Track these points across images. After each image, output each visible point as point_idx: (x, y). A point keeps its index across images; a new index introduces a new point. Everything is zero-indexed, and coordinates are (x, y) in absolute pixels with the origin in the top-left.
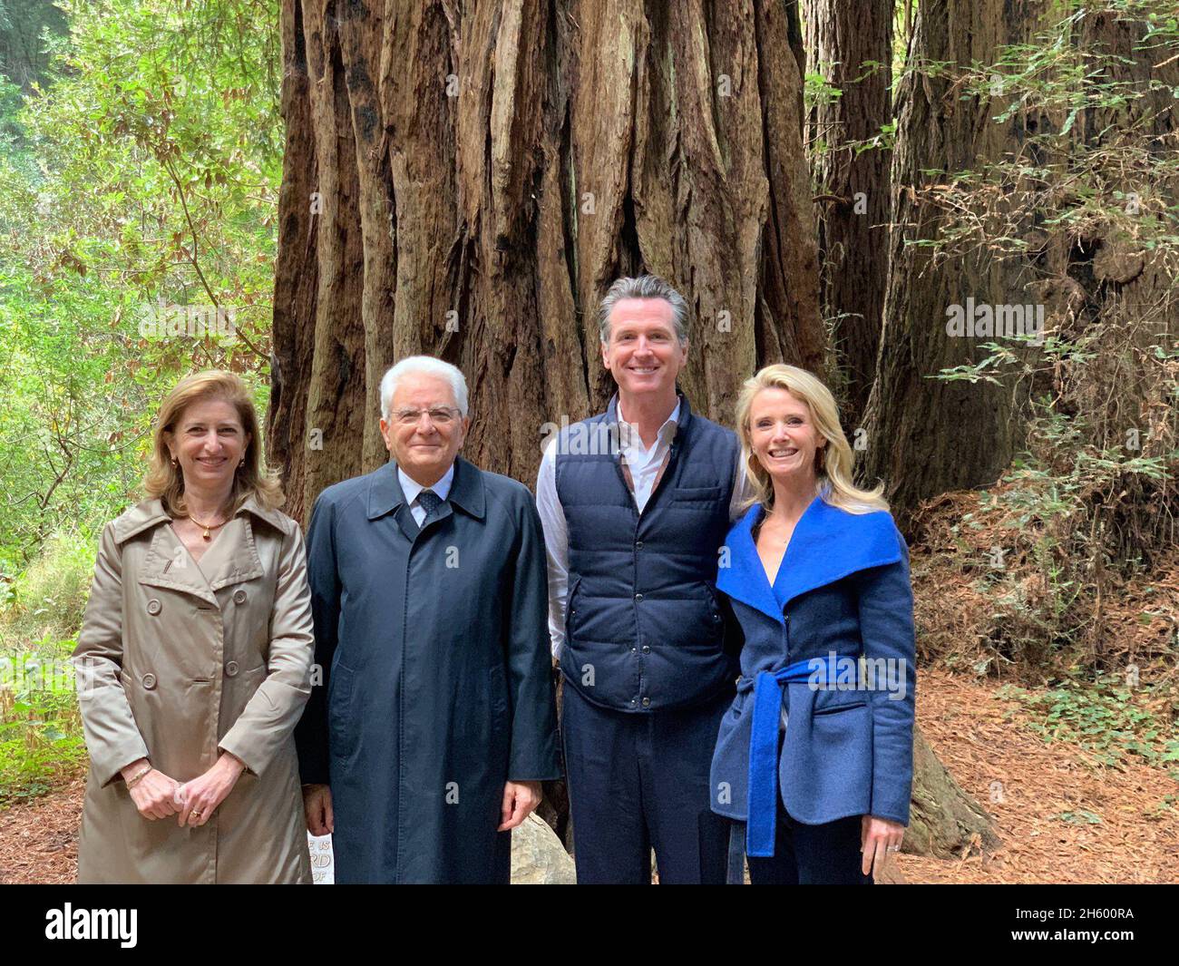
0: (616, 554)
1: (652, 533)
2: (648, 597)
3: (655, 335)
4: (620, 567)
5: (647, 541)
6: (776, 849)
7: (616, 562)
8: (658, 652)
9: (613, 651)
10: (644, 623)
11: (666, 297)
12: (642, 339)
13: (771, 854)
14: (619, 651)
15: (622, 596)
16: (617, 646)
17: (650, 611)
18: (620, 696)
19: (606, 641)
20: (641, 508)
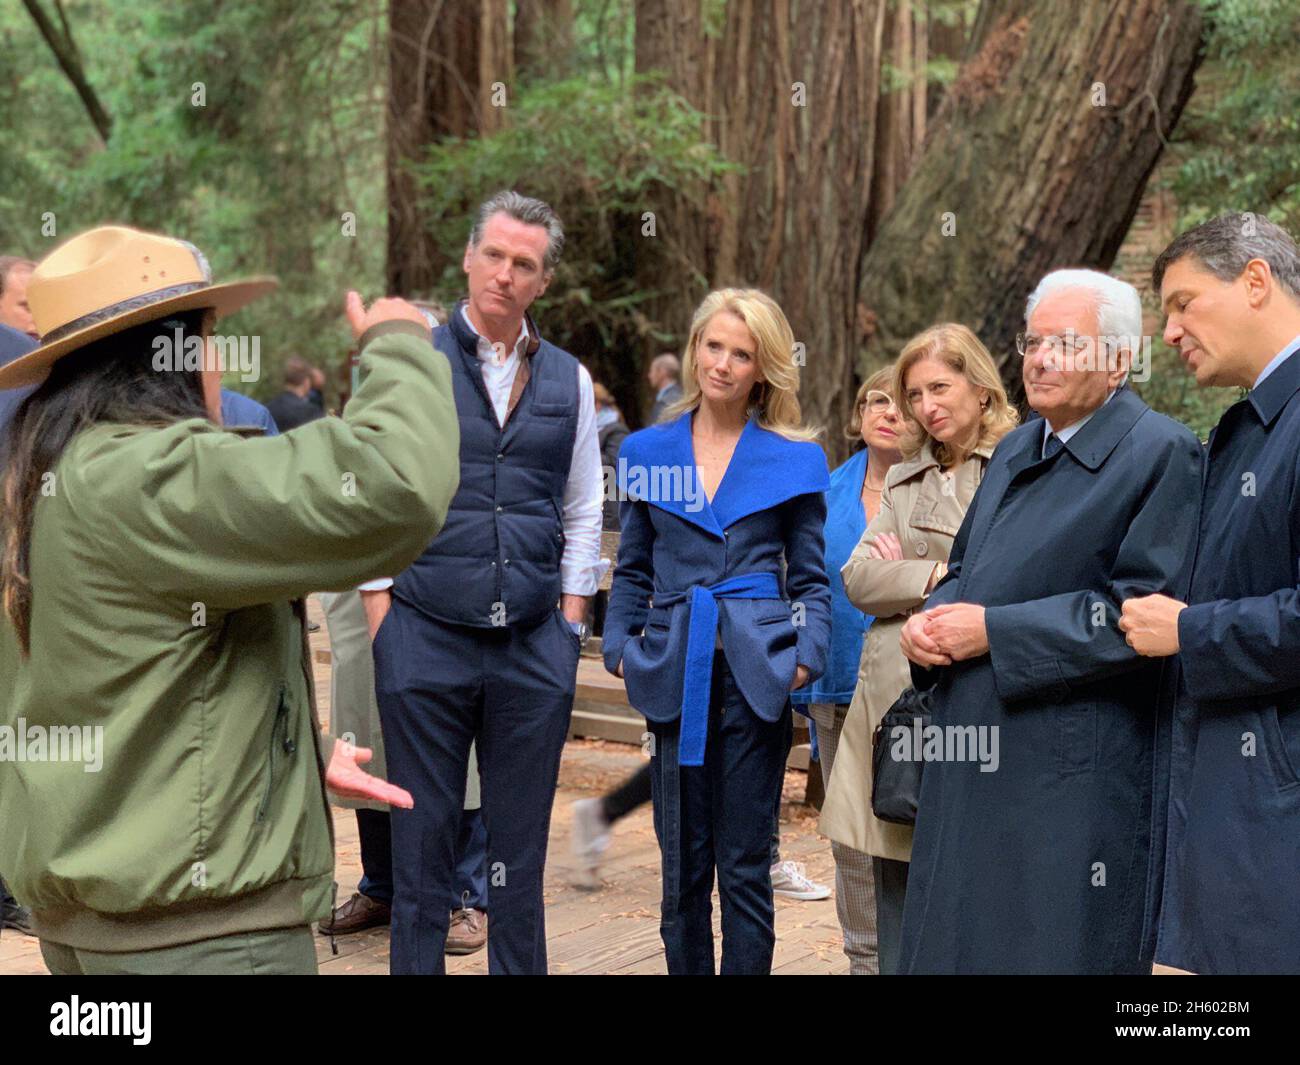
0: (477, 466)
1: (512, 447)
2: (510, 511)
3: (520, 262)
4: (481, 479)
5: (509, 454)
6: (706, 758)
7: (479, 474)
8: (519, 567)
9: (471, 565)
10: (505, 537)
11: (547, 225)
12: (507, 263)
13: (700, 762)
14: (478, 565)
15: (483, 509)
16: (475, 560)
17: (513, 525)
18: (478, 611)
19: (465, 554)
20: (502, 422)
